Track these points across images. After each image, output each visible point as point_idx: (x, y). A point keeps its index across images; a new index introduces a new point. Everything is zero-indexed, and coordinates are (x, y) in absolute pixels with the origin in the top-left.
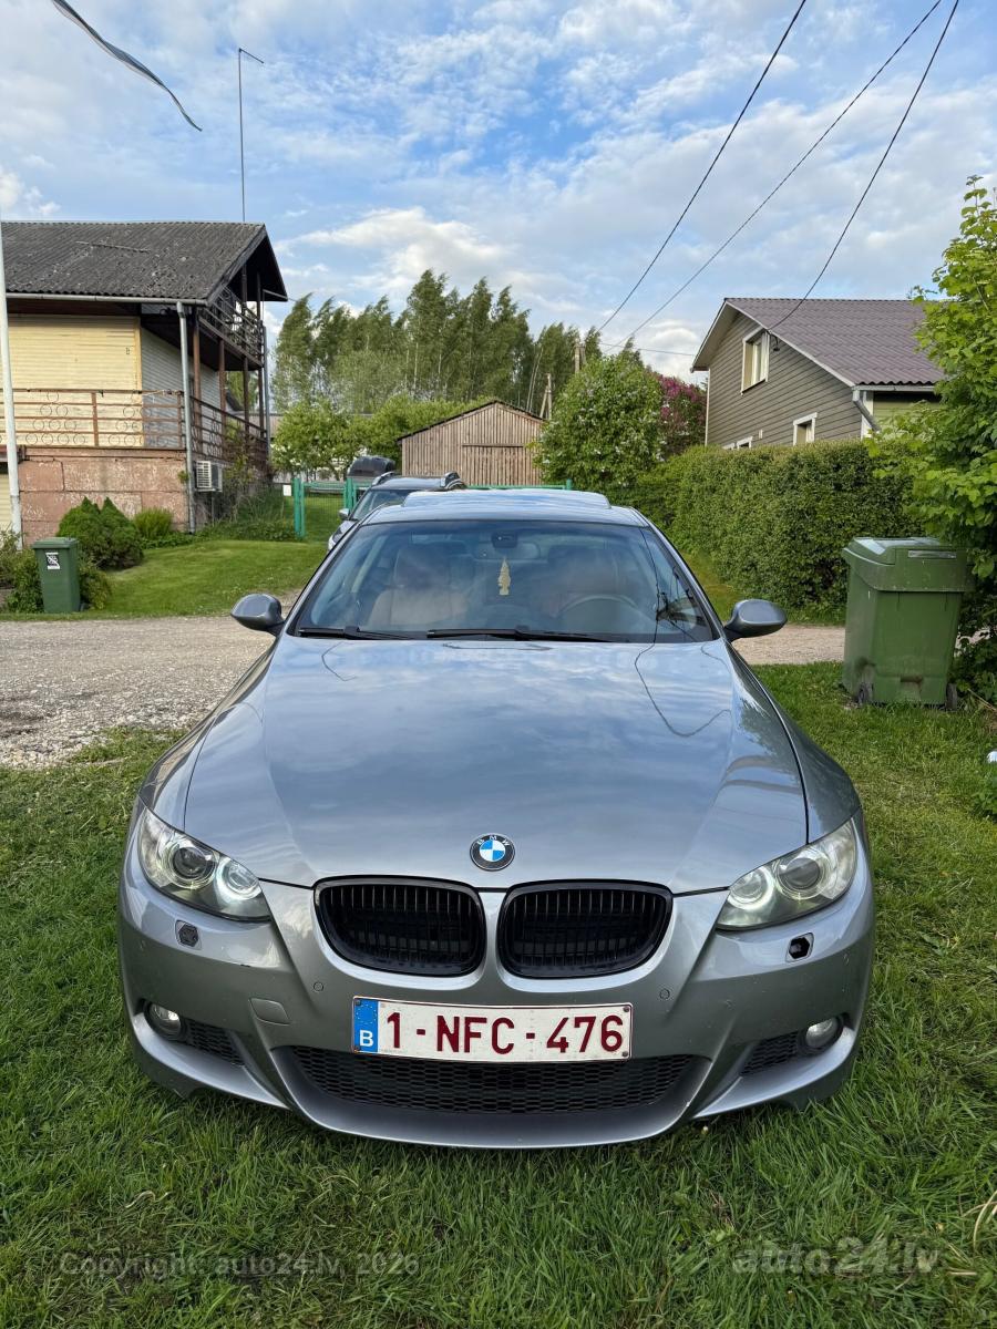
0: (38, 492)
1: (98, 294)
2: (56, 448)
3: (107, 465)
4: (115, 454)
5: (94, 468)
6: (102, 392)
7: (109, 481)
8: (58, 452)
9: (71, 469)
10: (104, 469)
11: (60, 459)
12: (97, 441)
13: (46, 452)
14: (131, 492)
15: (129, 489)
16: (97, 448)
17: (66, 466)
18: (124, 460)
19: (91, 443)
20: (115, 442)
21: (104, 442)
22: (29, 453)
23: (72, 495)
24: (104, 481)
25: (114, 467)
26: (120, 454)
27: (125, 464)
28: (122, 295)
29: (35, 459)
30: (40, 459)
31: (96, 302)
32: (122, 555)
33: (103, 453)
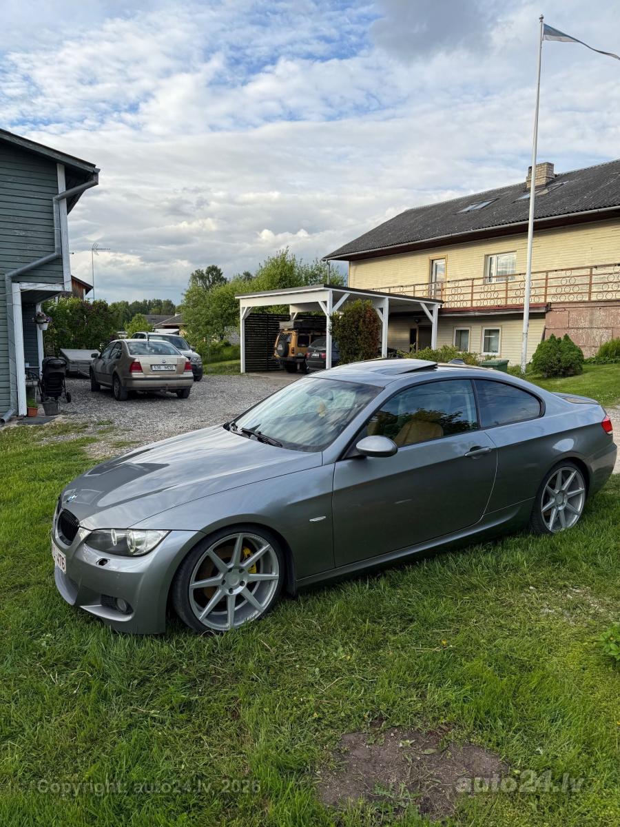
0: (555, 329)
1: (600, 208)
2: (567, 303)
3: (594, 311)
4: (600, 304)
5: (587, 313)
6: (596, 267)
7: (594, 322)
8: (567, 305)
9: (574, 315)
10: (592, 314)
11: (568, 309)
12: (590, 298)
13: (561, 306)
14: (606, 328)
15: (605, 326)
16: (590, 301)
17: (571, 313)
18: (605, 308)
19: (587, 299)
20: (600, 297)
21: (594, 298)
22: (552, 307)
23: (573, 330)
24: (591, 322)
25: (598, 313)
26: (603, 304)
27: (604, 311)
28: (615, 205)
29: (555, 310)
30: (557, 310)
31: (599, 213)
32: (567, 369)
33: (593, 304)
